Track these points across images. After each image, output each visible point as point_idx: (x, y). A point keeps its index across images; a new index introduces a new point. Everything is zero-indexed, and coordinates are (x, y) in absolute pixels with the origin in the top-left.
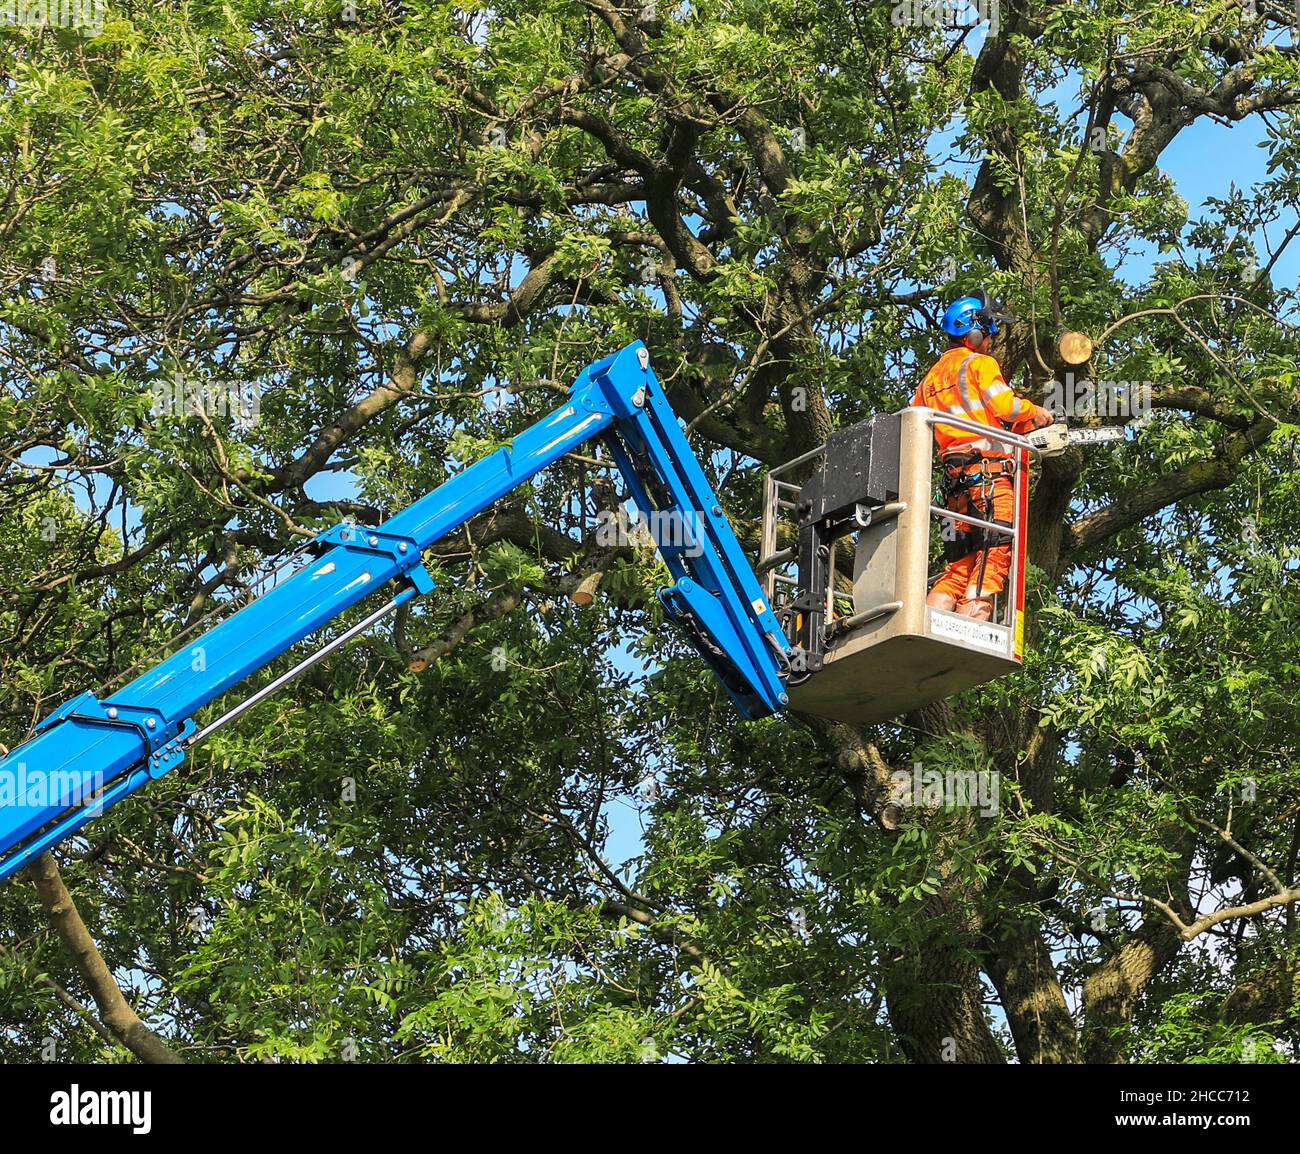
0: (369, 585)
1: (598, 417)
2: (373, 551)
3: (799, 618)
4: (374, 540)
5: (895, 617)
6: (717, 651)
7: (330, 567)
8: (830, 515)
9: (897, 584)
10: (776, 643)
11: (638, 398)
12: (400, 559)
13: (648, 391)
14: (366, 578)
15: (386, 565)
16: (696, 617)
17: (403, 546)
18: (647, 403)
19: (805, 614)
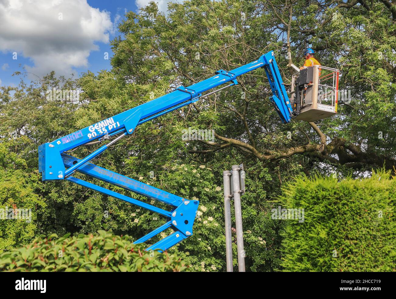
0: (225, 81)
1: (262, 63)
2: (227, 75)
3: (295, 105)
4: (227, 73)
5: (312, 106)
6: (278, 110)
7: (218, 77)
8: (300, 85)
9: (312, 99)
10: (290, 110)
11: (270, 61)
12: (232, 77)
13: (273, 60)
14: (224, 80)
15: (228, 78)
16: (275, 103)
17: (233, 75)
18: (272, 62)
19: (296, 104)
